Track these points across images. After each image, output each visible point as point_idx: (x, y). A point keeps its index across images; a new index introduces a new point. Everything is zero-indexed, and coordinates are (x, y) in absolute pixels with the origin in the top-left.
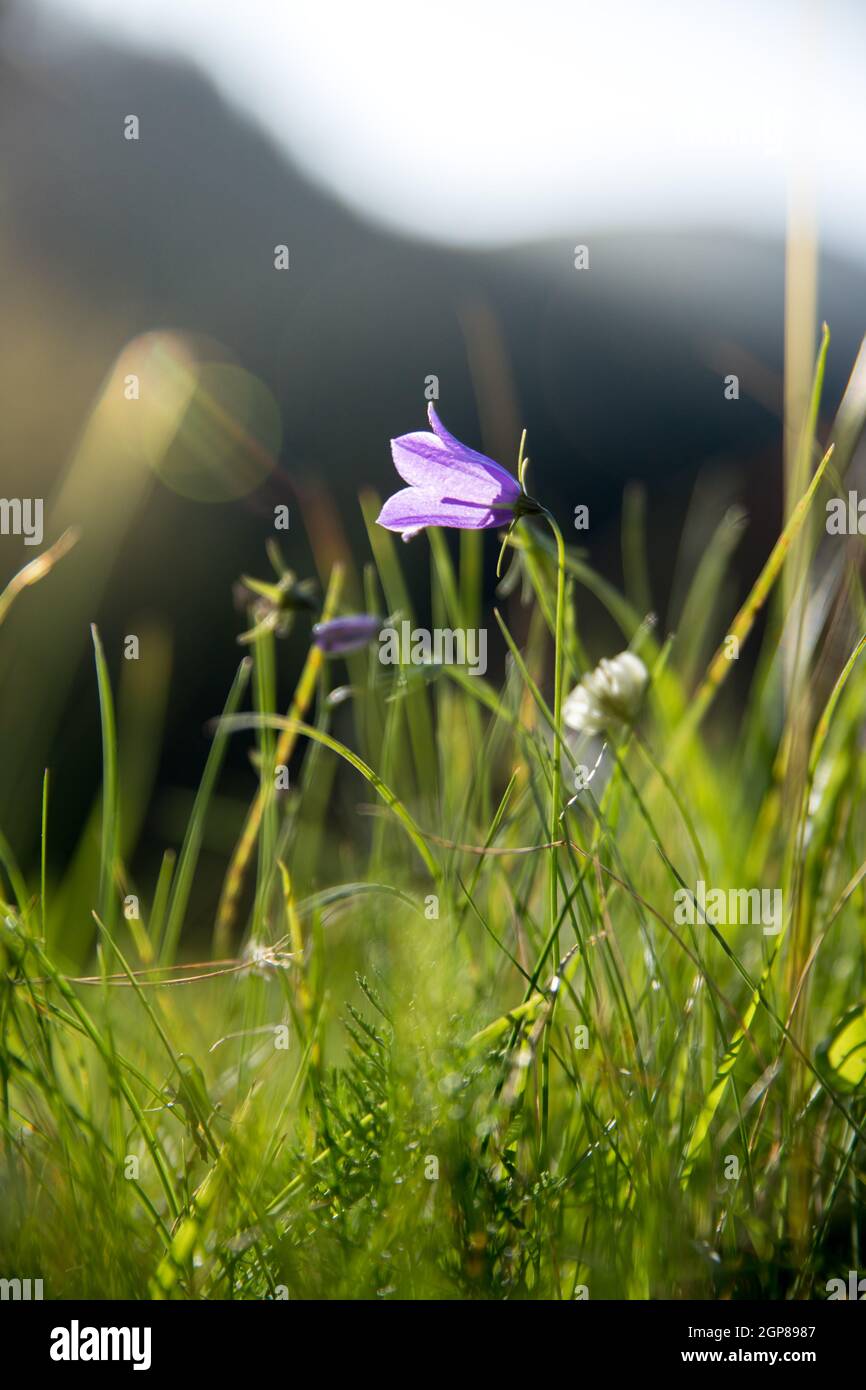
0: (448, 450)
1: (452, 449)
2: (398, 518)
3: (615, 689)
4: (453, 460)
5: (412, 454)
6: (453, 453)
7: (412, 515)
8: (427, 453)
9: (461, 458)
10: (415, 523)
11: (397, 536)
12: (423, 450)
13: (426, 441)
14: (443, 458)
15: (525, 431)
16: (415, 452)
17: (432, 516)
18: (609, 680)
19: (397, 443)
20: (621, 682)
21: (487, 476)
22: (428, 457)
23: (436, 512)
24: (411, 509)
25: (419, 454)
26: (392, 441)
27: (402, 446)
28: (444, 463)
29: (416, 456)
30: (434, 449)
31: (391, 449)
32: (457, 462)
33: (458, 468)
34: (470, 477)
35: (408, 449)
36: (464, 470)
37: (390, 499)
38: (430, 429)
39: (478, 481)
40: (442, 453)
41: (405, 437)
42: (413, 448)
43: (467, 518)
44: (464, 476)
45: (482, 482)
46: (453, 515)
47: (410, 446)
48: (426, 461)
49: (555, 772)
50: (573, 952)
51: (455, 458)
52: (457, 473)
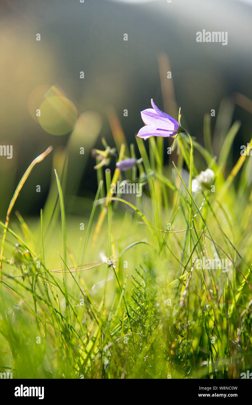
0: (158, 114)
1: (159, 113)
2: (143, 134)
3: (206, 181)
4: (159, 117)
5: (147, 115)
6: (159, 114)
7: (147, 133)
8: (152, 115)
9: (161, 116)
10: (148, 135)
11: (143, 139)
12: (150, 114)
13: (151, 112)
14: (156, 116)
15: (180, 108)
16: (148, 115)
17: (153, 134)
18: (204, 178)
19: (143, 112)
20: (207, 178)
21: (170, 121)
22: (152, 116)
23: (155, 133)
24: (147, 132)
25: (149, 116)
26: (141, 112)
27: (144, 113)
28: (156, 118)
29: (148, 116)
30: (153, 114)
31: (141, 114)
32: (160, 117)
33: (161, 119)
34: (164, 122)
35: (146, 114)
36: (162, 120)
37: (141, 129)
38: (152, 108)
39: (167, 123)
40: (156, 115)
41: (145, 110)
42: (147, 114)
43: (164, 134)
44: (163, 122)
45: (168, 123)
46: (159, 133)
47: (146, 113)
48: (151, 117)
49: (190, 208)
50: (196, 259)
51: (160, 116)
52: (160, 121)
